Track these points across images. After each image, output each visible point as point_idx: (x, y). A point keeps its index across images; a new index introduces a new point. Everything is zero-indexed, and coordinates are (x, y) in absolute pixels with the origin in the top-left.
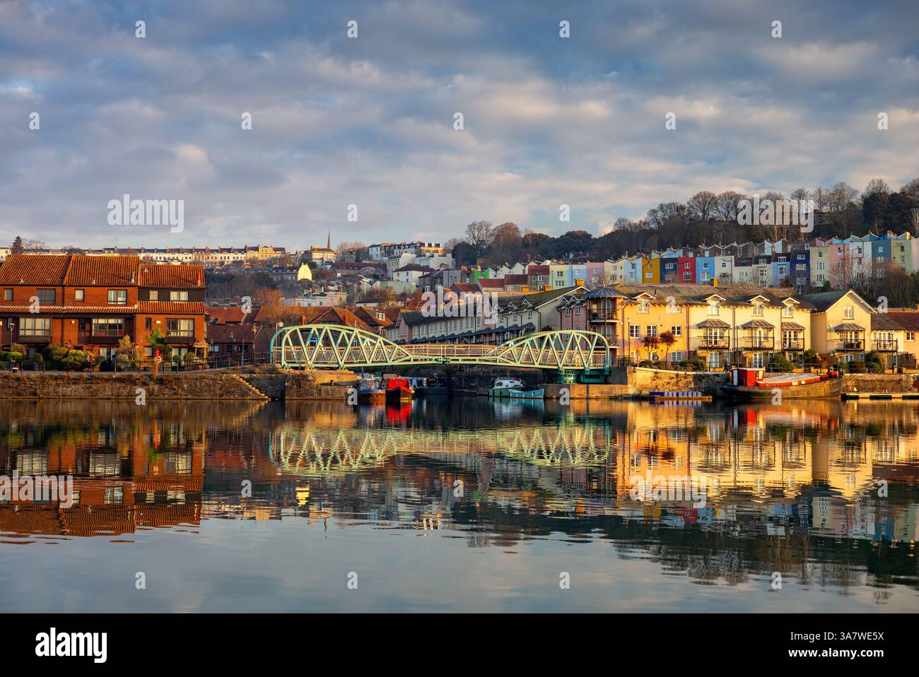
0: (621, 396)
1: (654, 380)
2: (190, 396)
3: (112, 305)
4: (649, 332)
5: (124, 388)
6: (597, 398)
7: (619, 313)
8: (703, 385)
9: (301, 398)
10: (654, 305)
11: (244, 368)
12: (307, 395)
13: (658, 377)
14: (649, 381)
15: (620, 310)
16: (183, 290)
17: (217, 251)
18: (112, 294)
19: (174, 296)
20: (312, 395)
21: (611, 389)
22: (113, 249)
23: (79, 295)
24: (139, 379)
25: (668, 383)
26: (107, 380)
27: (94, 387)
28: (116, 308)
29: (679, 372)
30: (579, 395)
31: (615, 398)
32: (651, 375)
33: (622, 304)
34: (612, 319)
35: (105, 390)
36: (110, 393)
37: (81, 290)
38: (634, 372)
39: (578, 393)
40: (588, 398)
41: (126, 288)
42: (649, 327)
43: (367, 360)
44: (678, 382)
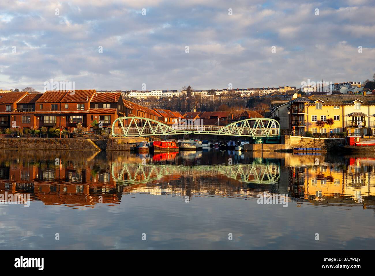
0: (281, 150)
1: (301, 142)
2: (71, 149)
3: (79, 110)
4: (322, 118)
5: (48, 145)
6: (267, 151)
7: (306, 110)
8: (330, 145)
9: (112, 150)
10: (323, 105)
11: (96, 136)
12: (114, 148)
13: (303, 141)
14: (298, 143)
15: (307, 108)
16: (108, 103)
17: (267, 89)
18: (78, 106)
19: (105, 106)
20: (117, 148)
21: (276, 146)
22: (226, 90)
23: (66, 106)
24: (52, 141)
25: (309, 144)
26: (42, 141)
27: (38, 144)
28: (80, 111)
29: (316, 138)
30: (258, 149)
31: (278, 151)
32: (299, 140)
33: (307, 105)
34: (302, 112)
35: (41, 146)
36: (43, 147)
37: (66, 104)
38: (289, 138)
39: (257, 148)
40: (263, 151)
41: (84, 103)
42: (322, 117)
43: (153, 133)
44: (315, 143)
